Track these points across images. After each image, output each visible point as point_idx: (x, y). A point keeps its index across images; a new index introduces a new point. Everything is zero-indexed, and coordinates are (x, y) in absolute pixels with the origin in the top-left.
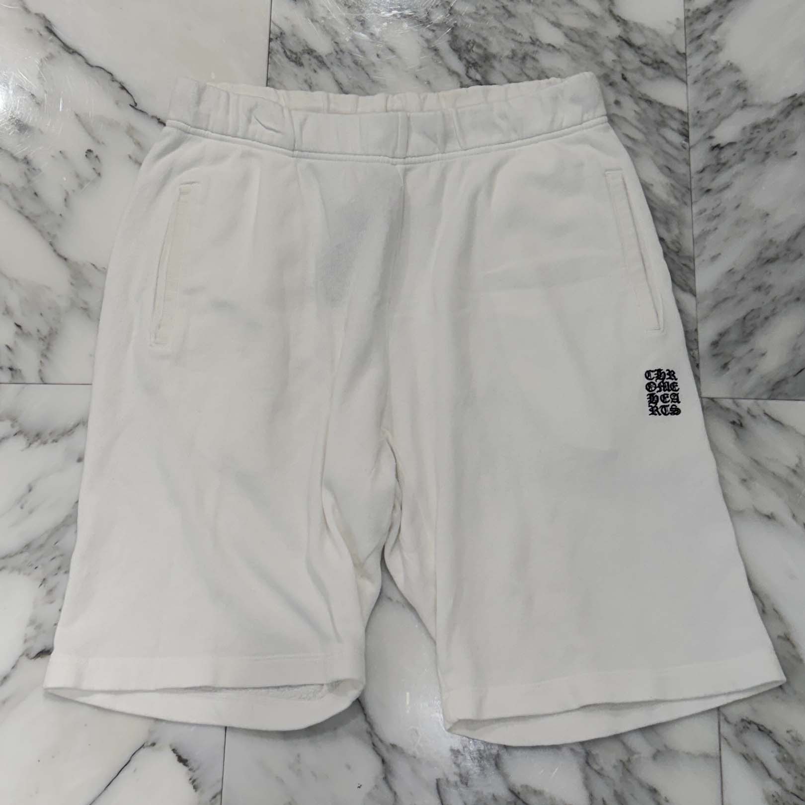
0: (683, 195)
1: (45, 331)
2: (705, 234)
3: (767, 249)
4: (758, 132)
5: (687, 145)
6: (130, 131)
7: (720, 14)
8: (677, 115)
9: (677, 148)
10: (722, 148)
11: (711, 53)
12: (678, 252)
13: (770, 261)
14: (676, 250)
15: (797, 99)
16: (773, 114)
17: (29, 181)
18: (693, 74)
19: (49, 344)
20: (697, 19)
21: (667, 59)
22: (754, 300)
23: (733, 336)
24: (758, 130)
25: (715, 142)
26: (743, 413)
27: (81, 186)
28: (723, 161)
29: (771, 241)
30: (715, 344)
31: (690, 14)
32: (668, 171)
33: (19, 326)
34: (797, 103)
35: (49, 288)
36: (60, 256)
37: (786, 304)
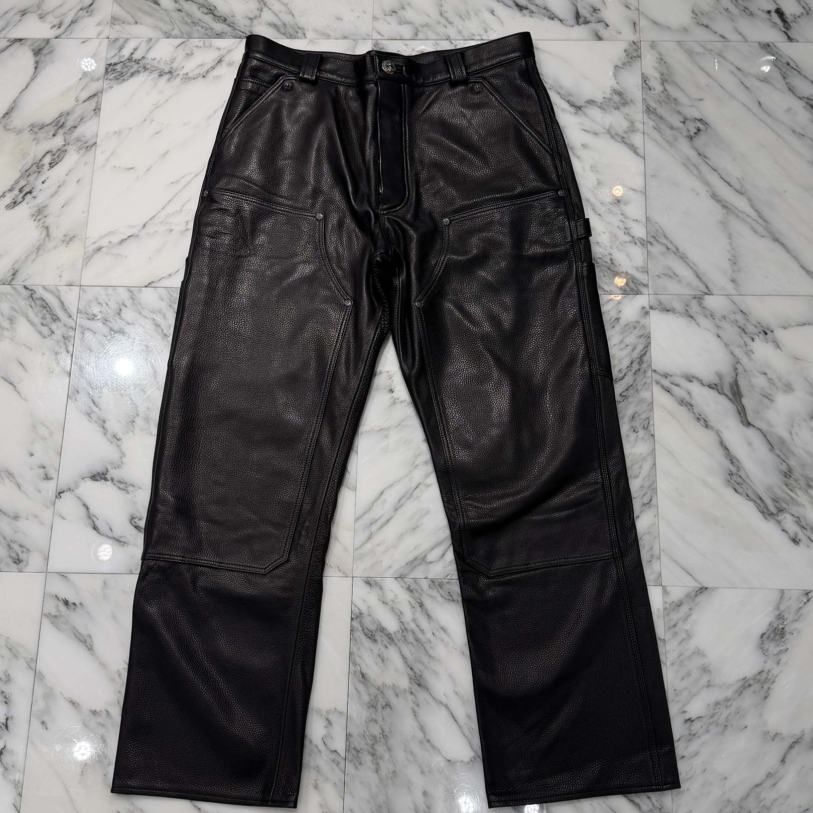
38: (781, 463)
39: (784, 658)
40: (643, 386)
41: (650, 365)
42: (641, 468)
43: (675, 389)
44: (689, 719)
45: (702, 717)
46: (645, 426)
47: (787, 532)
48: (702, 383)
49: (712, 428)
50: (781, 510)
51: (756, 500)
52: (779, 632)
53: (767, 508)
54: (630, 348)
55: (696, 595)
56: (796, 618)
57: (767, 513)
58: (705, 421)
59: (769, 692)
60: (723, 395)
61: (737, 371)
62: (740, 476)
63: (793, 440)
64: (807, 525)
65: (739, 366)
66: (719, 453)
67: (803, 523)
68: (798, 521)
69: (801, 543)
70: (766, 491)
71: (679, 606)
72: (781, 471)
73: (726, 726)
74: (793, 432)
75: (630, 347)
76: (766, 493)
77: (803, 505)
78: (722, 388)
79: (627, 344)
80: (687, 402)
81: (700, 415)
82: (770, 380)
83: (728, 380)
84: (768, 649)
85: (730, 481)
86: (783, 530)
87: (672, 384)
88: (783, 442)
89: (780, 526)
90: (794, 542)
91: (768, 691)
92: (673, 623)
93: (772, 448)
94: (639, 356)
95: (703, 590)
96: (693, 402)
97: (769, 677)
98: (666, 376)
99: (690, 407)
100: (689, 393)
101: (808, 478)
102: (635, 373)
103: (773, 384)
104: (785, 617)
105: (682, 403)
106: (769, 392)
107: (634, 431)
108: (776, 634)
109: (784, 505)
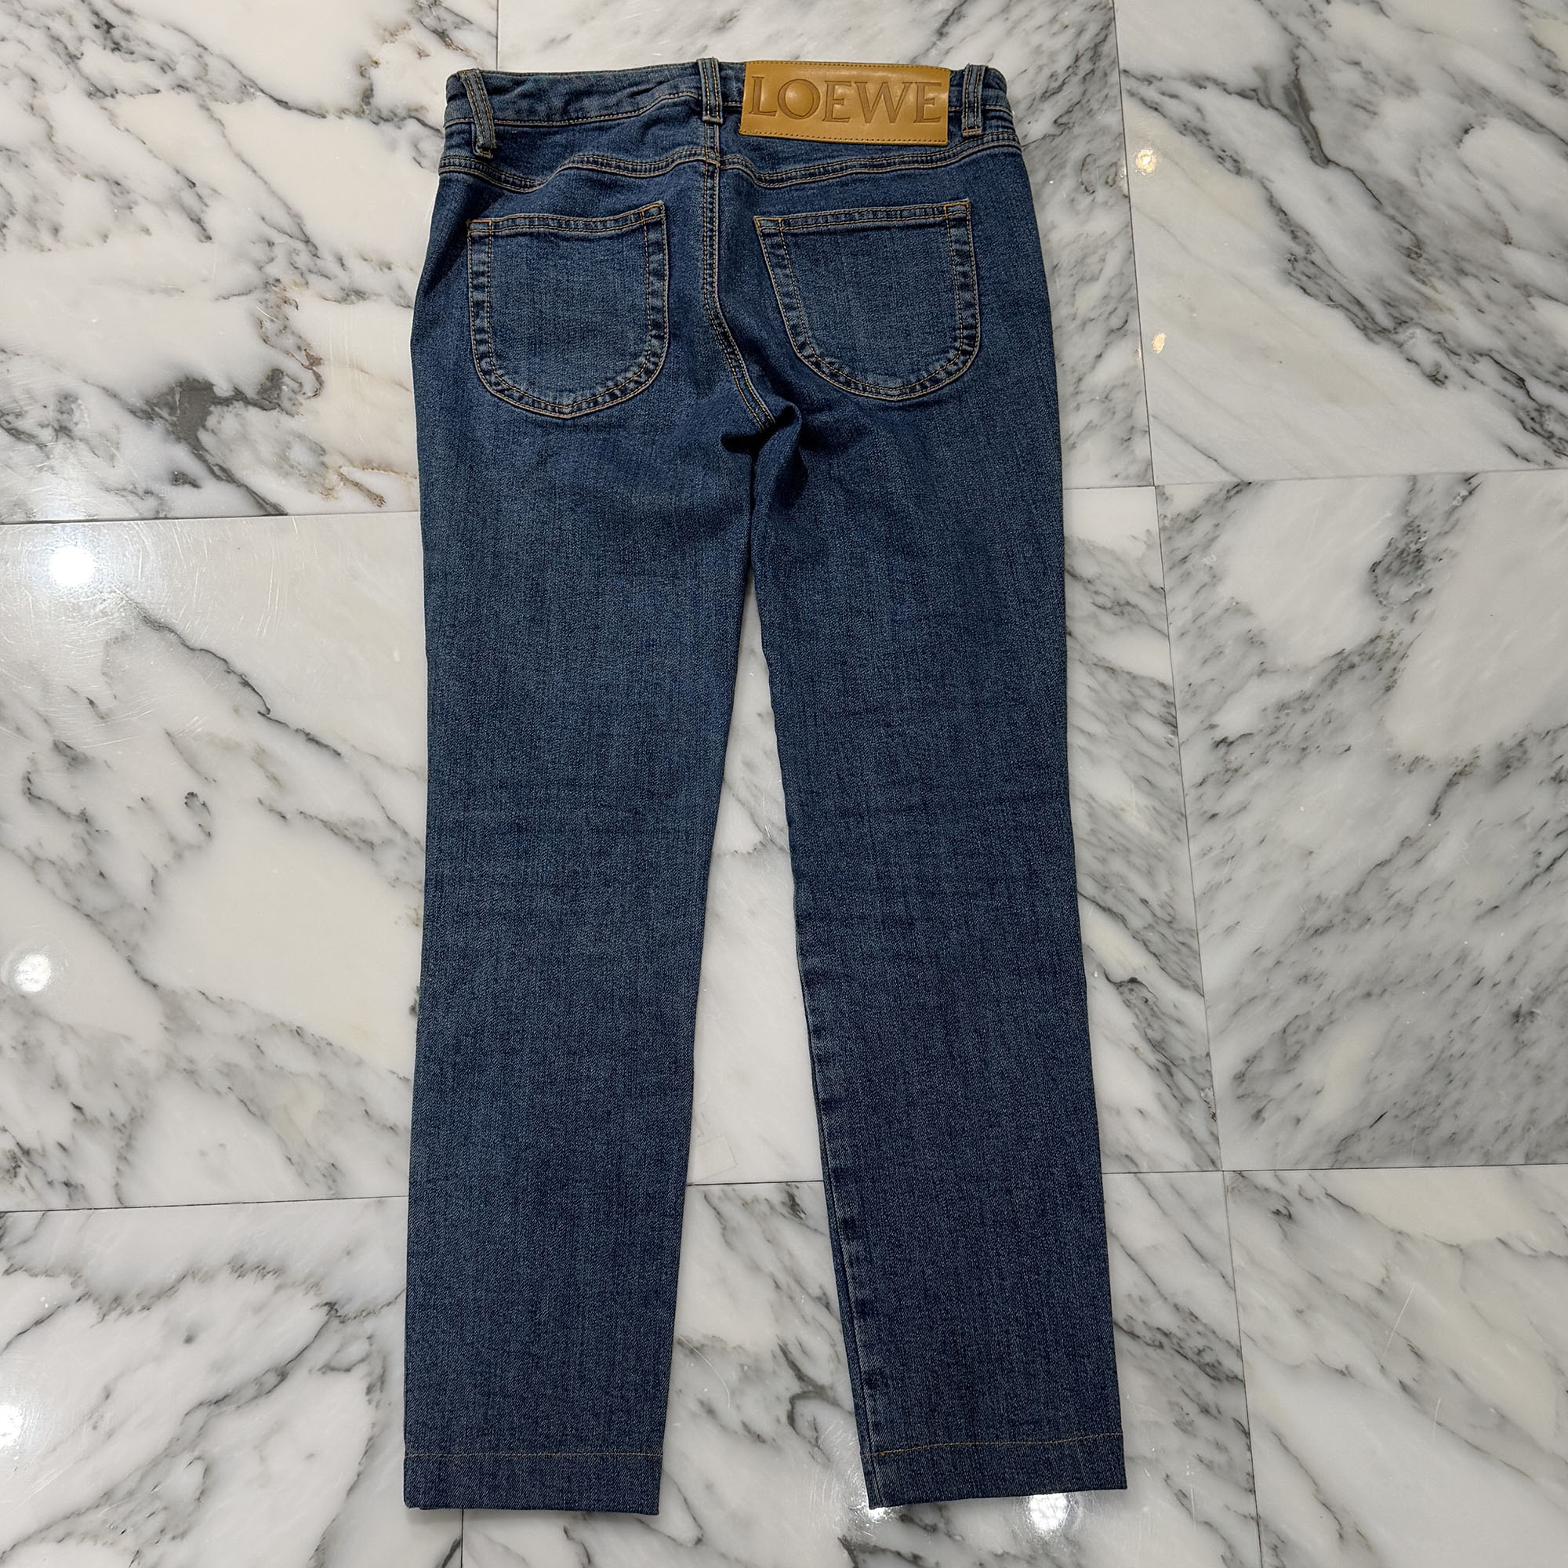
0: (1174, 826)
1: (123, 1115)
2: (1212, 890)
3: (1314, 911)
4: (1288, 714)
5: (1176, 742)
6: (260, 757)
7: (1214, 522)
8: (1157, 692)
9: (1158, 746)
10: (1232, 743)
11: (1204, 586)
12: (1171, 922)
13: (1318, 932)
14: (1168, 918)
15: (1345, 659)
16: (1308, 684)
17: (90, 852)
18: (1179, 621)
19: (130, 1137)
20: (1180, 530)
21: (1135, 599)
22: (1297, 1000)
23: (1268, 1063)
24: (1287, 711)
25: (1218, 735)
26: (1292, 1195)
27: (178, 856)
28: (1234, 766)
29: (1319, 897)
30: (1240, 1077)
31: (1167, 523)
32: (1147, 784)
33: (78, 1108)
34: (1345, 665)
35: (127, 1038)
36: (145, 980)
37: (1349, 1005)
38: (1401, 233)
39: (1425, 608)
40: (1103, 102)
41: (1115, 62)
42: (1104, 260)
43: (1170, 105)
44: (1224, 740)
45: (1251, 734)
46: (1110, 180)
47: (1417, 364)
48: (1225, 90)
49: (1250, 174)
50: (1402, 323)
51: (1349, 306)
52: (1410, 558)
53: (1373, 319)
54: (1071, 31)
55: (1228, 498)
56: (1446, 528)
57: (1371, 329)
58: (1235, 161)
59: (1396, 677)
60: (1270, 109)
61: (1297, 62)
62: (1313, 263)
63: (1422, 185)
64: (1460, 346)
65: (1300, 52)
66: (1266, 222)
67: (1452, 344)
68: (1440, 339)
69: (1448, 383)
70: (1370, 288)
71: (1193, 522)
72: (1399, 247)
73: (1304, 749)
74: (1421, 171)
75: (1073, 30)
76: (1370, 291)
77: (1449, 309)
78: (1268, 97)
79: (1066, 23)
80: (1195, 128)
81: (1224, 151)
82: (1367, 75)
83: (1279, 79)
84: (1387, 593)
85: (1293, 273)
86: (1409, 360)
87: (1163, 94)
88: (1400, 190)
89: (1401, 352)
90: (1433, 381)
91: (1394, 674)
92: (1180, 555)
93: (1377, 203)
94: (1093, 45)
95: (1240, 487)
96: (1207, 127)
97: (1394, 648)
98: (1149, 80)
99: (1201, 136)
100: (1199, 110)
101: (1457, 256)
102: (1084, 78)
103: (1376, 83)
104: (1423, 528)
105: (1186, 130)
106: (1368, 97)
107: (1087, 190)
108: (1404, 563)
109: (1410, 312)
